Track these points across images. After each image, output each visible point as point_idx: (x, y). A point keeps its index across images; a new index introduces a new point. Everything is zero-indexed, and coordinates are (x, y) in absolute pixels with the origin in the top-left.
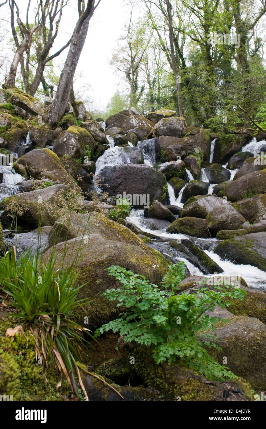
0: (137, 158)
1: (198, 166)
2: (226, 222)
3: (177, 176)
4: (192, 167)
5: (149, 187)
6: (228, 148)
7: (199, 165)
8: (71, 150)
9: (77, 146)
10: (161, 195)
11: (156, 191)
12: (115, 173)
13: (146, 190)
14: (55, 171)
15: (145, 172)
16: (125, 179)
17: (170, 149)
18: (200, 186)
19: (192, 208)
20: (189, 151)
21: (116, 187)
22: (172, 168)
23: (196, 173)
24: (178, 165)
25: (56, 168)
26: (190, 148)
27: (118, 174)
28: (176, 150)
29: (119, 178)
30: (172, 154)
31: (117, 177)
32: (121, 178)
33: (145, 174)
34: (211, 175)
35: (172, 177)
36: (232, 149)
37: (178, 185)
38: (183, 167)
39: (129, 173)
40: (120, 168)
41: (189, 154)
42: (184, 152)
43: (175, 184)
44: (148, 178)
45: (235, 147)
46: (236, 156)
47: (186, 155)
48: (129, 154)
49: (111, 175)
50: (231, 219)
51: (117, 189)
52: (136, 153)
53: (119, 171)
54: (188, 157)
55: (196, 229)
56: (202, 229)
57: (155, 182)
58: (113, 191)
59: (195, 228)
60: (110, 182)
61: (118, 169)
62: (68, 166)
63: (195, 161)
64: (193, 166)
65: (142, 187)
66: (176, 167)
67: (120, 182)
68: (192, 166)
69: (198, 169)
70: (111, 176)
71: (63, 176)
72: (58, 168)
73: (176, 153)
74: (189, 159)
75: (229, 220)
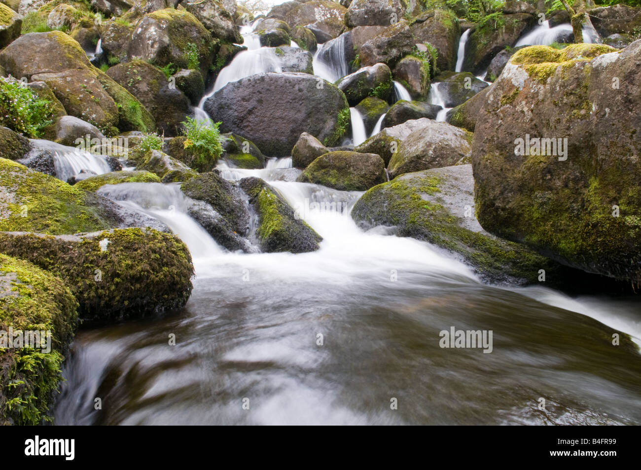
0: (298, 66)
1: (423, 77)
2: (423, 157)
3: (374, 96)
4: (410, 79)
5: (309, 115)
6: (490, 42)
7: (426, 75)
8: (150, 48)
9: (161, 42)
10: (335, 129)
11: (325, 122)
12: (241, 90)
13: (304, 121)
14: (67, 72)
15: (301, 87)
16: (260, 101)
17: (368, 48)
18: (416, 110)
19: (373, 143)
20: (406, 49)
21: (243, 117)
22: (363, 80)
23: (419, 90)
24: (375, 73)
25: (70, 68)
26: (405, 43)
27: (246, 92)
28: (379, 47)
29: (248, 101)
30: (371, 56)
31: (244, 99)
32: (251, 101)
33: (300, 90)
34: (450, 94)
35: (364, 97)
36: (497, 43)
37: (373, 112)
38: (387, 79)
39: (268, 90)
40: (249, 80)
41: (405, 54)
42: (394, 52)
43: (368, 109)
44: (307, 98)
45: (503, 40)
46: (503, 54)
47: (399, 58)
48: (281, 60)
49: (232, 95)
50: (434, 151)
51: (244, 121)
52: (297, 58)
53: (247, 87)
54: (402, 61)
55: (351, 176)
56: (366, 174)
57: (321, 106)
58: (238, 127)
59: (350, 173)
60: (231, 109)
61: (247, 83)
62: (139, 78)
63: (416, 67)
64: (413, 76)
65: (296, 116)
66: (372, 76)
67: (250, 107)
68: (410, 77)
69: (422, 81)
70: (231, 97)
71: (82, 82)
72: (75, 67)
73: (379, 54)
74: (404, 64)
75: (431, 152)
